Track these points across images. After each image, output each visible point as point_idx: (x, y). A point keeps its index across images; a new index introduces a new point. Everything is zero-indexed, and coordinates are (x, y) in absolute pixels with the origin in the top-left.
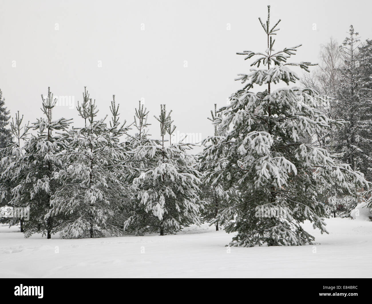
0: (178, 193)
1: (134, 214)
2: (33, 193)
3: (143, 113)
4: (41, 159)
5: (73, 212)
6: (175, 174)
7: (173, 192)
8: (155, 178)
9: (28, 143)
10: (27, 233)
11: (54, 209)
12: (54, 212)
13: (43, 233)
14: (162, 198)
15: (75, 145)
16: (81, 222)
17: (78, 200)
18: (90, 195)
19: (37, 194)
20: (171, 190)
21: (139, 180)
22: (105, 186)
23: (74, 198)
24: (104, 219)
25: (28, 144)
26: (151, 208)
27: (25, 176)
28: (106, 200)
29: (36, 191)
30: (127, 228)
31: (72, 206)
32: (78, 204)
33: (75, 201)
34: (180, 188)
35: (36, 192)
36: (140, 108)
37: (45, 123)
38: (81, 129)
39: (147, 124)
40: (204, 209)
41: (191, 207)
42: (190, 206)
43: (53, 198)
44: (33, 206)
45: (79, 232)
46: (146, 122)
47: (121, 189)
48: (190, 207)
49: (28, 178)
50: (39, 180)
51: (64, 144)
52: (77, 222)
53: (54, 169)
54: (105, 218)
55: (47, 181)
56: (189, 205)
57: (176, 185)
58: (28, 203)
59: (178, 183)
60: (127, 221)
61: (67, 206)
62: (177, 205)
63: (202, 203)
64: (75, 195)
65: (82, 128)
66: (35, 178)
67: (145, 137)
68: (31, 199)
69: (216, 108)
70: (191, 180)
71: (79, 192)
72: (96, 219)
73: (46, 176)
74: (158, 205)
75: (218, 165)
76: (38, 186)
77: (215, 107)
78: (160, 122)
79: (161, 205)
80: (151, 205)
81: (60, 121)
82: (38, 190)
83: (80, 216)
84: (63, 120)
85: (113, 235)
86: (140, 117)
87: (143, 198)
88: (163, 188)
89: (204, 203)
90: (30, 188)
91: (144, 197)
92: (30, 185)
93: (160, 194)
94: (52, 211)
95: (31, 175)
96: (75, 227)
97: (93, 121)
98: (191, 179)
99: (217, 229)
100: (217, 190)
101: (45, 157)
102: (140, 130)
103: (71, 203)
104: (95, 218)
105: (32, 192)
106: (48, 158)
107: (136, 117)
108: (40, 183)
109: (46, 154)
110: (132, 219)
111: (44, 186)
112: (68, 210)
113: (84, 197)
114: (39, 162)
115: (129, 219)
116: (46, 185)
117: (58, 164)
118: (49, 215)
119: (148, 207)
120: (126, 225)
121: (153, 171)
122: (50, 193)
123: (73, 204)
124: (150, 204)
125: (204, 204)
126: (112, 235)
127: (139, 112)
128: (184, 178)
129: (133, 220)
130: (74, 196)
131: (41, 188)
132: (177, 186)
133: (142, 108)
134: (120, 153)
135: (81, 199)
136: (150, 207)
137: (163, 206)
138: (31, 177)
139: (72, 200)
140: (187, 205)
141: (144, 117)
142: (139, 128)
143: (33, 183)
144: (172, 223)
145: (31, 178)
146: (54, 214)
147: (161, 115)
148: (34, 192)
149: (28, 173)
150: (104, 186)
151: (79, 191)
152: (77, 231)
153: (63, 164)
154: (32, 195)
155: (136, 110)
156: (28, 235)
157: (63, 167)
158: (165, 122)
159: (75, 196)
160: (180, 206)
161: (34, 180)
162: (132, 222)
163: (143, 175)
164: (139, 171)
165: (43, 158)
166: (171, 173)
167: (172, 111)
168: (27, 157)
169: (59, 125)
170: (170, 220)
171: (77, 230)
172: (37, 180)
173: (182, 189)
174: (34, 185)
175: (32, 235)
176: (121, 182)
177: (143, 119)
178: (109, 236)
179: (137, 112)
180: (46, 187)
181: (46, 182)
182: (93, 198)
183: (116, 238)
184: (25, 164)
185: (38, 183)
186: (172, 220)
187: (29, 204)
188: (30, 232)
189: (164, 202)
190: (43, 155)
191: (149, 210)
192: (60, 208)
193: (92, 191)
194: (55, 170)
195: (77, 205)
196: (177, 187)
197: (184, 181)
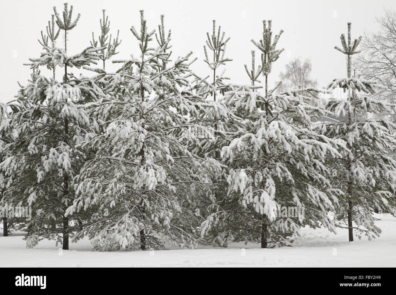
0: (296, 173)
1: (217, 210)
2: (42, 171)
3: (220, 40)
4: (54, 113)
5: (114, 205)
6: (292, 141)
7: (289, 173)
8: (257, 147)
9: (33, 86)
10: (31, 239)
11: (82, 198)
12: (82, 204)
13: (57, 240)
14: (270, 182)
15: (116, 89)
16: (129, 222)
17: (123, 184)
18: (145, 175)
19: (48, 173)
20: (286, 169)
21: (231, 151)
22: (170, 160)
23: (115, 180)
24: (167, 218)
25: (33, 89)
26: (251, 200)
27: (26, 143)
28: (169, 185)
29: (47, 168)
30: (207, 234)
31: (114, 193)
32: (124, 191)
33: (118, 185)
34: (299, 165)
35: (47, 170)
36: (214, 32)
37: (60, 52)
38: (126, 63)
39: (227, 60)
40: (338, 203)
41: (320, 199)
42: (320, 196)
43: (77, 180)
44: (42, 193)
45: (128, 240)
46: (223, 56)
47: (196, 165)
48: (318, 198)
49: (32, 145)
50: (52, 150)
51: (92, 90)
52: (122, 223)
53: (77, 130)
54: (170, 216)
55: (66, 151)
56: (317, 195)
57: (292, 161)
58: (32, 189)
59: (296, 156)
60: (207, 222)
61: (105, 194)
62: (294, 194)
63: (333, 192)
64: (118, 174)
65: (128, 61)
66: (45, 146)
67: (221, 81)
68: (39, 181)
69: (349, 31)
70: (321, 152)
71: (125, 171)
72: (155, 217)
73: (63, 142)
74: (265, 195)
75: (354, 127)
76: (50, 160)
77: (349, 28)
78: (262, 50)
79: (269, 195)
80: (251, 194)
81: (85, 51)
82: (50, 166)
83: (127, 211)
84: (90, 50)
85: (182, 245)
86: (215, 47)
87: (237, 181)
88: (270, 166)
89: (338, 192)
90: (36, 163)
91: (240, 180)
92: (36, 159)
93: (266, 175)
94: (78, 202)
95: (37, 142)
96: (119, 232)
97: (147, 49)
98: (322, 149)
99: (351, 239)
100: (355, 171)
101: (63, 111)
102: (215, 70)
103: (112, 189)
104: (153, 216)
105: (40, 170)
106: (67, 111)
107: (208, 48)
108: (54, 154)
109: (63, 105)
110: (215, 219)
111: (62, 161)
112: (106, 201)
113: (133, 178)
114: (51, 119)
115: (211, 218)
116: (65, 157)
117: (84, 123)
118: (74, 210)
119: (246, 197)
120: (205, 228)
121: (252, 135)
122: (71, 171)
123: (115, 190)
124: (249, 192)
125: (338, 194)
126: (180, 246)
127: (214, 39)
128: (308, 149)
129: (217, 219)
130: (116, 177)
131: (55, 162)
132: (294, 161)
133: (219, 33)
134: (190, 104)
135: (128, 182)
136: (249, 197)
137: (273, 196)
138: (38, 144)
139: (113, 184)
140: (314, 196)
141: (222, 48)
142: (213, 66)
143: (42, 155)
144: (286, 227)
145: (38, 146)
146: (82, 208)
147: (262, 39)
148: (43, 169)
149: (32, 137)
150: (168, 159)
151: (124, 168)
152: (125, 238)
153: (92, 124)
154: (40, 176)
155: (208, 36)
156: (33, 243)
157: (91, 128)
158: (270, 52)
159: (118, 177)
160: (299, 197)
161: (44, 149)
162: (216, 222)
163: (238, 142)
164: (225, 135)
165: (59, 112)
166: (286, 139)
167: (282, 31)
168: (29, 112)
169: (82, 59)
170: (283, 221)
171: (123, 236)
172: (48, 149)
173: (304, 168)
174: (43, 158)
175: (38, 242)
176: (195, 155)
177: (219, 50)
178: (173, 248)
179: (209, 39)
180: (66, 161)
181: (65, 153)
182: (153, 181)
183: (187, 251)
184: (28, 123)
185: (51, 155)
186: (286, 221)
187: (34, 189)
188: (36, 238)
189: (274, 190)
190: (59, 108)
191: (248, 203)
192: (92, 198)
193: (149, 168)
194: (78, 134)
195: (122, 193)
196: (295, 164)
197: (308, 153)
